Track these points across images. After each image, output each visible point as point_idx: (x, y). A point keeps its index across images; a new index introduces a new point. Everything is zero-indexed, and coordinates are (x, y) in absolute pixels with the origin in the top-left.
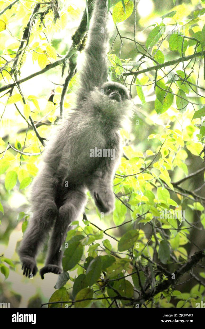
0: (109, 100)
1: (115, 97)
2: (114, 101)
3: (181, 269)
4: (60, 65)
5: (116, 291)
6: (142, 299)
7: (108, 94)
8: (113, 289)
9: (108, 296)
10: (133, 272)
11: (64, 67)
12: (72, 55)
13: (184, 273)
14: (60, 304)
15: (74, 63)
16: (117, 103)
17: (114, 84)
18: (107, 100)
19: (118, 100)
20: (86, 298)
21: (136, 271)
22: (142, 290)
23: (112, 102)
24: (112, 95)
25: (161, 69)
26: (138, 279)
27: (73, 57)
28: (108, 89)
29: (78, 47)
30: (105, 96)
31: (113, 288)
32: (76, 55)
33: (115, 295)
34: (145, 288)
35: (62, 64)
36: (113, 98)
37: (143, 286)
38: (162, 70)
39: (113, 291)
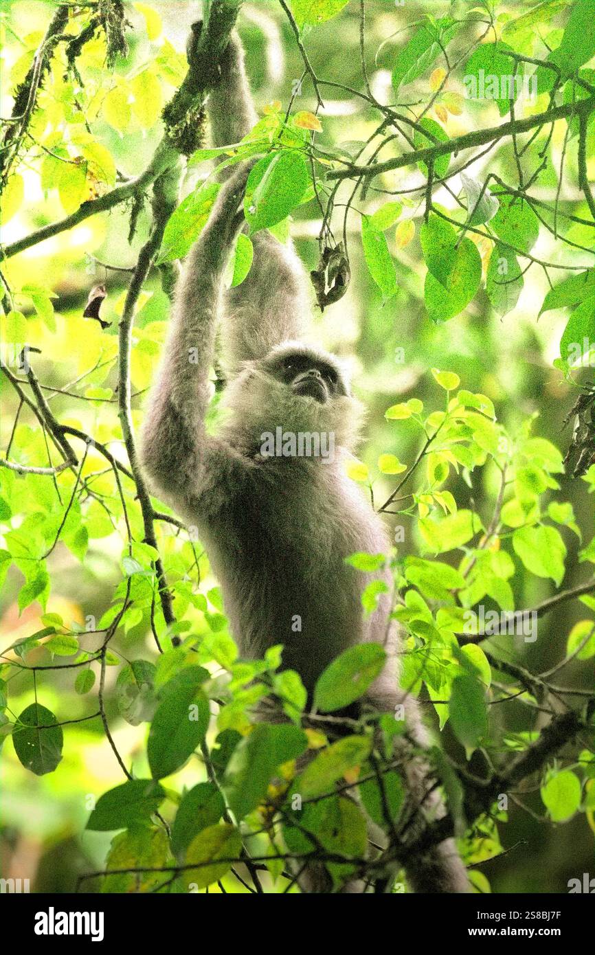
0: (292, 399)
1: (311, 389)
2: (308, 400)
3: (510, 767)
4: (124, 203)
5: (310, 837)
6: (392, 859)
7: (288, 378)
8: (303, 830)
9: (284, 850)
10: (363, 778)
11: (137, 210)
12: (163, 168)
13: (520, 779)
14: (134, 875)
15: (169, 197)
16: (318, 405)
17: (304, 349)
18: (287, 398)
19: (320, 397)
20: (217, 857)
21: (373, 773)
22: (392, 834)
23: (304, 403)
24: (302, 383)
25: (445, 185)
26: (378, 798)
27: (165, 180)
28: (286, 366)
29: (177, 132)
30: (280, 385)
31: (302, 823)
32: (176, 170)
33: (310, 848)
34: (399, 829)
35: (132, 200)
36: (303, 391)
37: (396, 819)
38: (447, 188)
39: (301, 835)
